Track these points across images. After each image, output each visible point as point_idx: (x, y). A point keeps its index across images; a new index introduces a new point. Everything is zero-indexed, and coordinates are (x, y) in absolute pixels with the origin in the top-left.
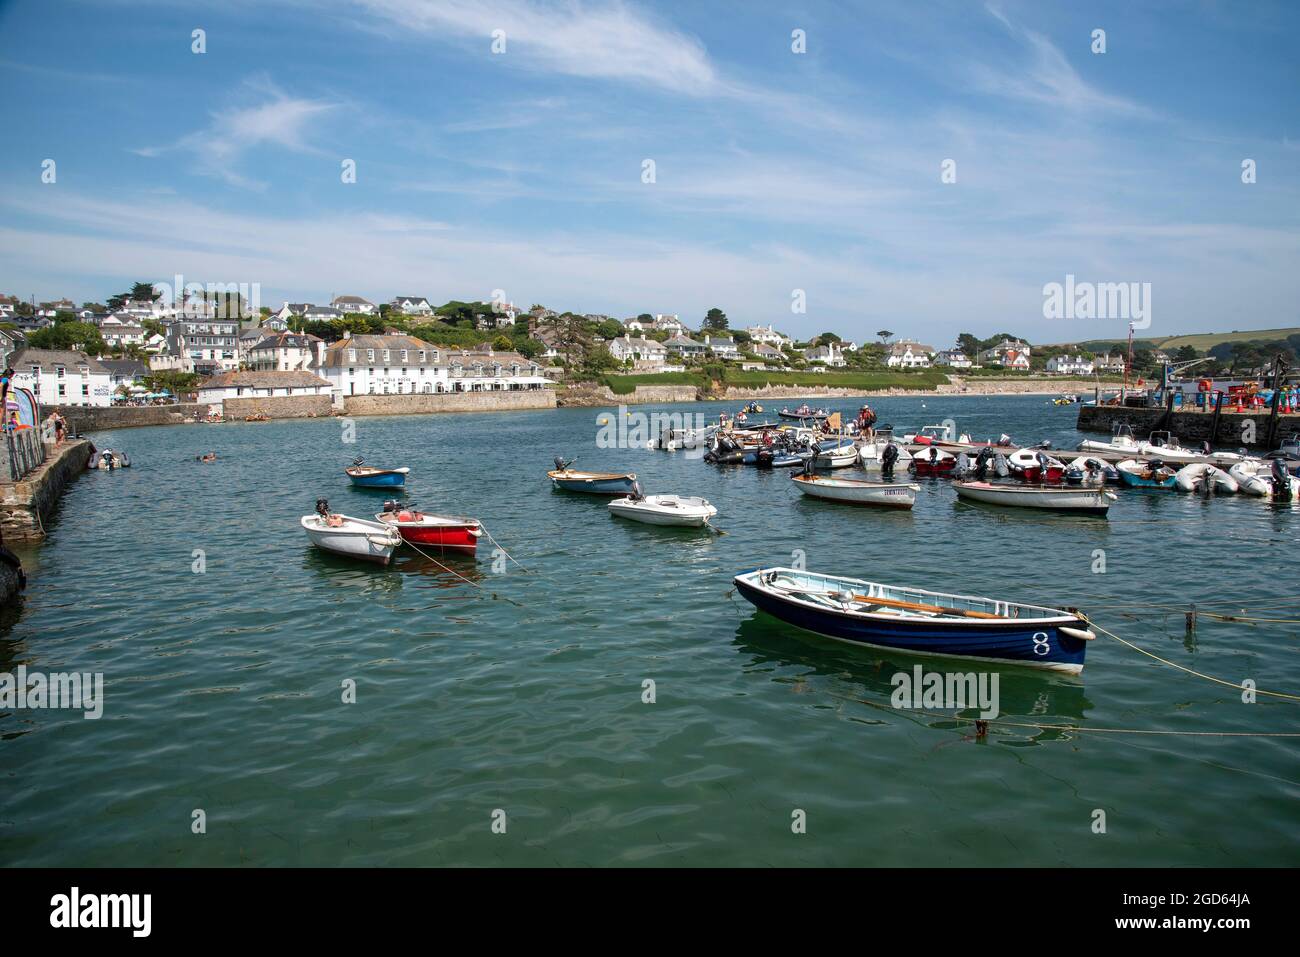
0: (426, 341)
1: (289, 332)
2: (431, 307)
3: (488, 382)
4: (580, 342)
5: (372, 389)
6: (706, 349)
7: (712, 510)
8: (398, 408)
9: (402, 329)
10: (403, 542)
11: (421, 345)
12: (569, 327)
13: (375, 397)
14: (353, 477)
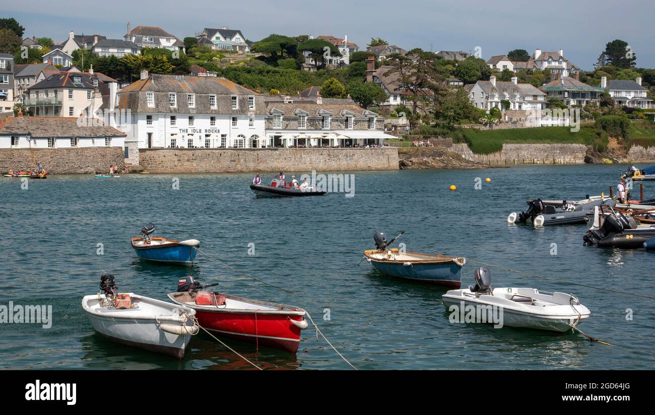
0: (240, 83)
1: (75, 70)
2: (247, 42)
3: (313, 136)
4: (432, 87)
5: (173, 142)
6: (602, 95)
7: (583, 311)
8: (203, 166)
9: (210, 68)
10: (200, 329)
11: (234, 88)
12: (419, 68)
13: (177, 152)
14: (139, 249)
